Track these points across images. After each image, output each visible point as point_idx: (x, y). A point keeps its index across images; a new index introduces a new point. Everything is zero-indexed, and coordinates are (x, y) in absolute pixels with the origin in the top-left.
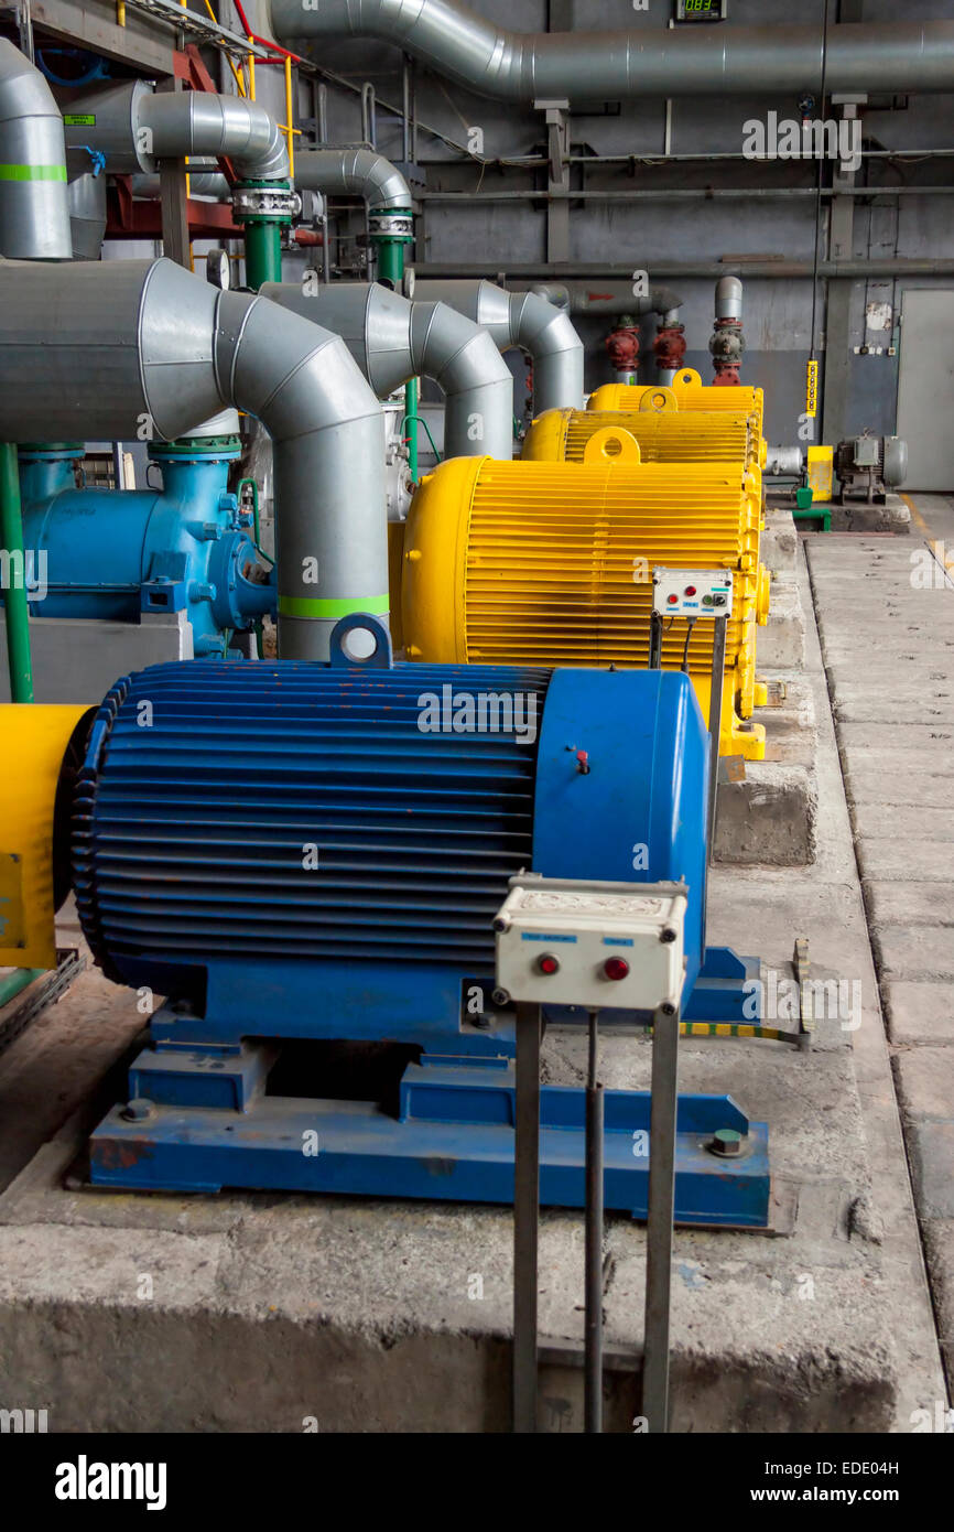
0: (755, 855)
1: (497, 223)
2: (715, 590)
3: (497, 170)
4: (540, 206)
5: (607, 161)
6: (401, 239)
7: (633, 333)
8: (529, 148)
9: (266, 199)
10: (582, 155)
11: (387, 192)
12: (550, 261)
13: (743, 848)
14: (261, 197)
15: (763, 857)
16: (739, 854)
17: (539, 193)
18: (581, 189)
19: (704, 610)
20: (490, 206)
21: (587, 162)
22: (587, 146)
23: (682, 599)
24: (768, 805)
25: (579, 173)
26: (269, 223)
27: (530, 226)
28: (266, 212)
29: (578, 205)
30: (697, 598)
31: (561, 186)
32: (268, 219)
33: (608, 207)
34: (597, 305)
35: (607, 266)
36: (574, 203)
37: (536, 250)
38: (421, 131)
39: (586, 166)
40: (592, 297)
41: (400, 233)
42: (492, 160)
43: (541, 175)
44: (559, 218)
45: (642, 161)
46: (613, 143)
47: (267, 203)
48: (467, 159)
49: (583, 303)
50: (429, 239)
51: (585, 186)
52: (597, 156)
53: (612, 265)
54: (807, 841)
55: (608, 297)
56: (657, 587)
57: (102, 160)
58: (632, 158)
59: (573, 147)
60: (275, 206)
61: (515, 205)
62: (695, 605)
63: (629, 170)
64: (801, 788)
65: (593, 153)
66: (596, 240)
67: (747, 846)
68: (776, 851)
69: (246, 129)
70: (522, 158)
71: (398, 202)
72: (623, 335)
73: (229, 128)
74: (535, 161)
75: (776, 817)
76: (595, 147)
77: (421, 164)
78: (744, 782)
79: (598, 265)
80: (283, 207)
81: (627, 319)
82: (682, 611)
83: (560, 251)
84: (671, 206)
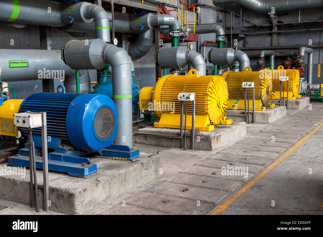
0: (202, 148)
1: (262, 38)
2: (188, 96)
3: (261, 28)
4: (271, 34)
5: (285, 24)
6: (222, 41)
7: (290, 61)
8: (269, 23)
9: (175, 33)
10: (280, 23)
11: (219, 32)
12: (273, 46)
13: (199, 147)
14: (173, 33)
15: (203, 149)
16: (198, 148)
17: (270, 32)
18: (280, 30)
19: (186, 99)
20: (260, 35)
21: (281, 25)
22: (281, 21)
23: (182, 97)
24: (203, 138)
25: (279, 27)
26: (176, 37)
27: (268, 39)
28: (174, 35)
29: (279, 34)
30: (185, 97)
31: (275, 30)
32: (175, 37)
33: (286, 34)
34: (281, 55)
35: (284, 46)
36: (278, 33)
37: (270, 44)
38: (245, 21)
39: (281, 26)
40: (280, 53)
41: (222, 40)
42: (260, 25)
43: (271, 28)
44: (275, 37)
45: (293, 24)
46: (286, 20)
47: (175, 34)
48: (255, 26)
49: (278, 54)
50: (247, 42)
51: (281, 30)
52: (283, 23)
53: (286, 46)
54: (211, 146)
55: (284, 53)
56: (178, 95)
57: (143, 27)
58: (290, 23)
59: (278, 22)
60: (176, 34)
61: (266, 34)
62: (185, 98)
63: (290, 26)
64: (209, 135)
65: (282, 23)
66: (283, 41)
67: (200, 147)
68: (205, 148)
69: (169, 20)
70: (267, 25)
71: (222, 34)
72: (287, 61)
73: (165, 20)
74: (270, 25)
75: (205, 141)
76: (283, 21)
77: (245, 27)
78: (199, 134)
79: (282, 46)
80: (178, 34)
81: (288, 57)
82: (183, 100)
83: (275, 44)
84: (300, 33)
